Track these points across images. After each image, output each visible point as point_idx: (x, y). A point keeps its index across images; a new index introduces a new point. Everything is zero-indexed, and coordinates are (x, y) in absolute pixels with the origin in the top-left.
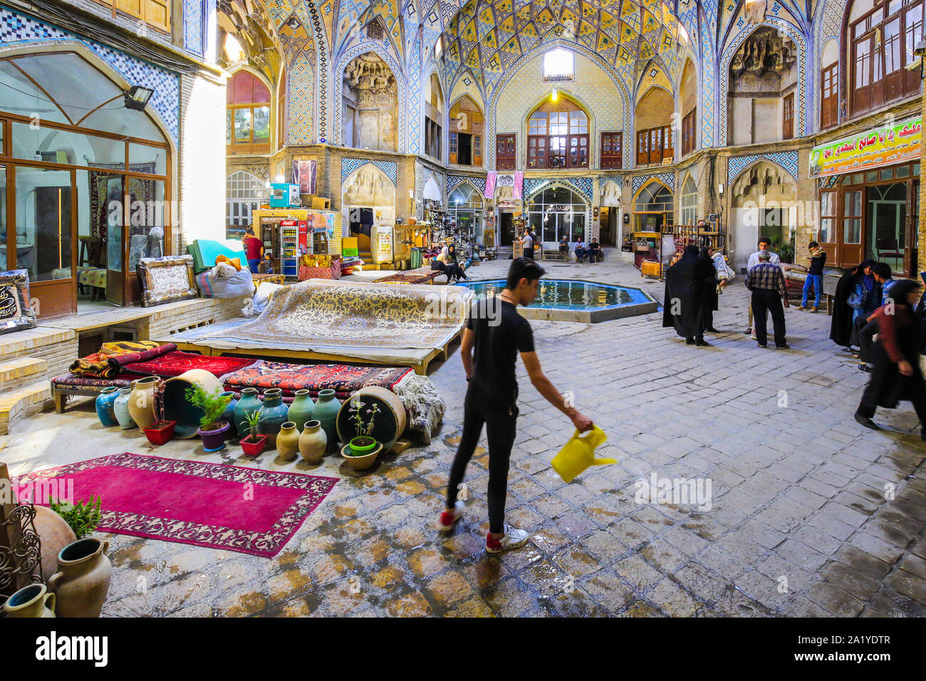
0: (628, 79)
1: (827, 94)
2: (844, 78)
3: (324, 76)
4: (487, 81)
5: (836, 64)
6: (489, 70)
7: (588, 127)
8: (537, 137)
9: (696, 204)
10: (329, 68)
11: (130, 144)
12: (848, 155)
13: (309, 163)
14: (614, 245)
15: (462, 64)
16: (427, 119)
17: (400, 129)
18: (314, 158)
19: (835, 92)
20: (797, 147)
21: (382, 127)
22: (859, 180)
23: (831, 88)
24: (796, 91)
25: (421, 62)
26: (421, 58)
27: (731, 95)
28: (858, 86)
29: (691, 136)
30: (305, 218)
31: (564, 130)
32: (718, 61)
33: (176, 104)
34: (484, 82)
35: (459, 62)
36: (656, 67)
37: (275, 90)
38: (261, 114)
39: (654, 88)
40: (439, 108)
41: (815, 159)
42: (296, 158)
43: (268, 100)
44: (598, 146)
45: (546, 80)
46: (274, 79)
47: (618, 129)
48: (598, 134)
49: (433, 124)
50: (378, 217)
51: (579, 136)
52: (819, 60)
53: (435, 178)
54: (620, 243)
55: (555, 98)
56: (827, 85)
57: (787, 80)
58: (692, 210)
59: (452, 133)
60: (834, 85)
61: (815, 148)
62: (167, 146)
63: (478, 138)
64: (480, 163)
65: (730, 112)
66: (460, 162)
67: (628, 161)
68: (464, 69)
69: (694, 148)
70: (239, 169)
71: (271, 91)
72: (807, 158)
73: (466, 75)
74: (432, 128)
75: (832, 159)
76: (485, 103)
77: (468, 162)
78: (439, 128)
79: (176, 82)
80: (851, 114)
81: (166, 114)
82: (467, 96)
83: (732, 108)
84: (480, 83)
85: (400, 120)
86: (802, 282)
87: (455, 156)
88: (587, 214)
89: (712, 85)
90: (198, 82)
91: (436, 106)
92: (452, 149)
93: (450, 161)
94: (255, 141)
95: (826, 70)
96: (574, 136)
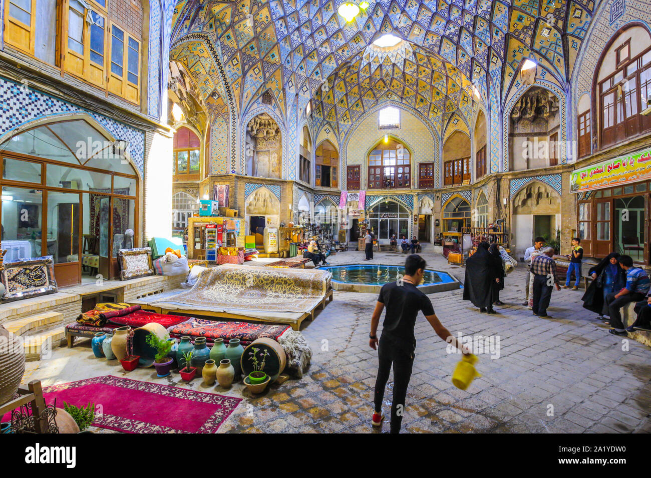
0: (438, 126)
1: (582, 133)
2: (595, 121)
3: (234, 129)
4: (341, 130)
5: (588, 111)
6: (342, 122)
7: (410, 160)
8: (375, 167)
9: (487, 212)
10: (237, 124)
11: (115, 177)
12: (599, 176)
13: (224, 186)
14: (429, 241)
15: (324, 119)
16: (301, 157)
17: (283, 163)
18: (228, 183)
19: (588, 131)
20: (560, 171)
21: (271, 163)
22: (608, 194)
23: (585, 129)
24: (559, 131)
25: (297, 119)
26: (297, 116)
27: (512, 135)
28: (606, 126)
29: (483, 165)
30: (222, 223)
31: (393, 163)
32: (502, 111)
33: (142, 150)
34: (338, 131)
35: (322, 118)
36: (457, 117)
37: (203, 139)
38: (195, 155)
39: (456, 132)
40: (309, 149)
41: (574, 180)
42: (216, 184)
43: (199, 146)
44: (417, 173)
45: (381, 128)
46: (203, 132)
47: (431, 160)
48: (417, 164)
49: (305, 159)
50: (268, 222)
51: (404, 166)
52: (576, 109)
53: (306, 196)
54: (433, 240)
55: (386, 141)
56: (582, 126)
57: (553, 124)
58: (484, 216)
59: (317, 165)
60: (587, 126)
61: (574, 172)
62: (136, 177)
63: (335, 169)
64: (336, 185)
65: (511, 147)
66: (323, 185)
67: (438, 183)
68: (325, 122)
69: (485, 173)
70: (181, 191)
71: (201, 140)
72: (568, 178)
73: (327, 126)
74: (304, 162)
75: (587, 179)
76: (339, 145)
77: (328, 185)
78: (309, 162)
79: (143, 136)
80: (601, 146)
81: (136, 157)
82: (327, 141)
83: (513, 144)
84: (336, 131)
85: (283, 157)
86: (566, 268)
87: (319, 181)
88: (409, 220)
89: (497, 129)
90: (156, 135)
91: (307, 148)
92: (317, 176)
93: (316, 184)
94: (190, 173)
95: (581, 116)
96: (400, 166)
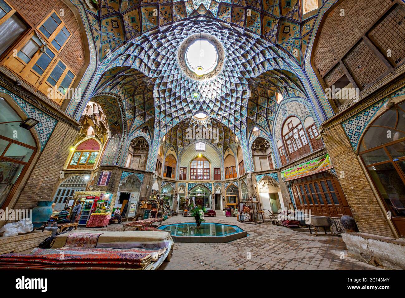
0: (222, 153)
1: (282, 155)
2: (286, 150)
3: (123, 142)
4: (178, 150)
5: (282, 146)
6: (179, 147)
7: (210, 166)
8: (194, 169)
9: (247, 191)
10: (126, 140)
12: (294, 173)
13: (108, 173)
14: (220, 209)
15: (171, 144)
16: (158, 160)
17: (147, 162)
18: (111, 171)
19: (284, 154)
20: (276, 171)
21: (141, 162)
23: (282, 153)
24: (272, 155)
25: (158, 141)
26: (158, 140)
27: (253, 156)
28: (291, 152)
29: (242, 169)
30: (99, 196)
31: (202, 167)
32: (248, 146)
33: (50, 132)
34: (177, 150)
35: (170, 144)
36: (229, 149)
37: (103, 146)
38: (94, 155)
39: (229, 155)
40: (162, 157)
41: (283, 175)
42: (103, 171)
43: (99, 149)
44: (213, 172)
45: (197, 151)
46: (103, 142)
47: (219, 167)
48: (213, 168)
49: (159, 162)
50: (132, 197)
51: (207, 169)
52: (277, 146)
53: (158, 182)
54: (222, 208)
55: (200, 155)
56: (281, 152)
57: (268, 152)
59: (165, 166)
60: (283, 153)
61: (282, 172)
62: (35, 149)
63: (174, 168)
64: (174, 177)
65: (254, 161)
66: (167, 176)
67: (223, 178)
68: (171, 146)
69: (244, 172)
70: (76, 175)
71: (101, 147)
72: (280, 175)
73: (172, 148)
74: (159, 163)
75: (289, 174)
76: (177, 157)
77: (170, 177)
78: (161, 164)
79: (55, 123)
80: (291, 160)
82: (172, 154)
84: (176, 150)
85: (148, 159)
87: (165, 174)
88: (210, 196)
89: (247, 153)
91: (161, 156)
92: (165, 172)
93: (164, 176)
94: (87, 164)
95: (280, 148)
96: (206, 169)
